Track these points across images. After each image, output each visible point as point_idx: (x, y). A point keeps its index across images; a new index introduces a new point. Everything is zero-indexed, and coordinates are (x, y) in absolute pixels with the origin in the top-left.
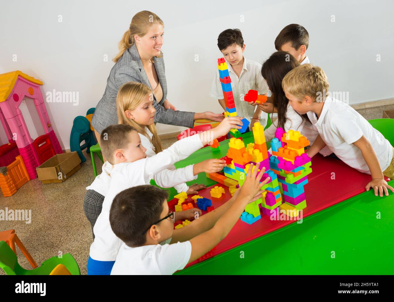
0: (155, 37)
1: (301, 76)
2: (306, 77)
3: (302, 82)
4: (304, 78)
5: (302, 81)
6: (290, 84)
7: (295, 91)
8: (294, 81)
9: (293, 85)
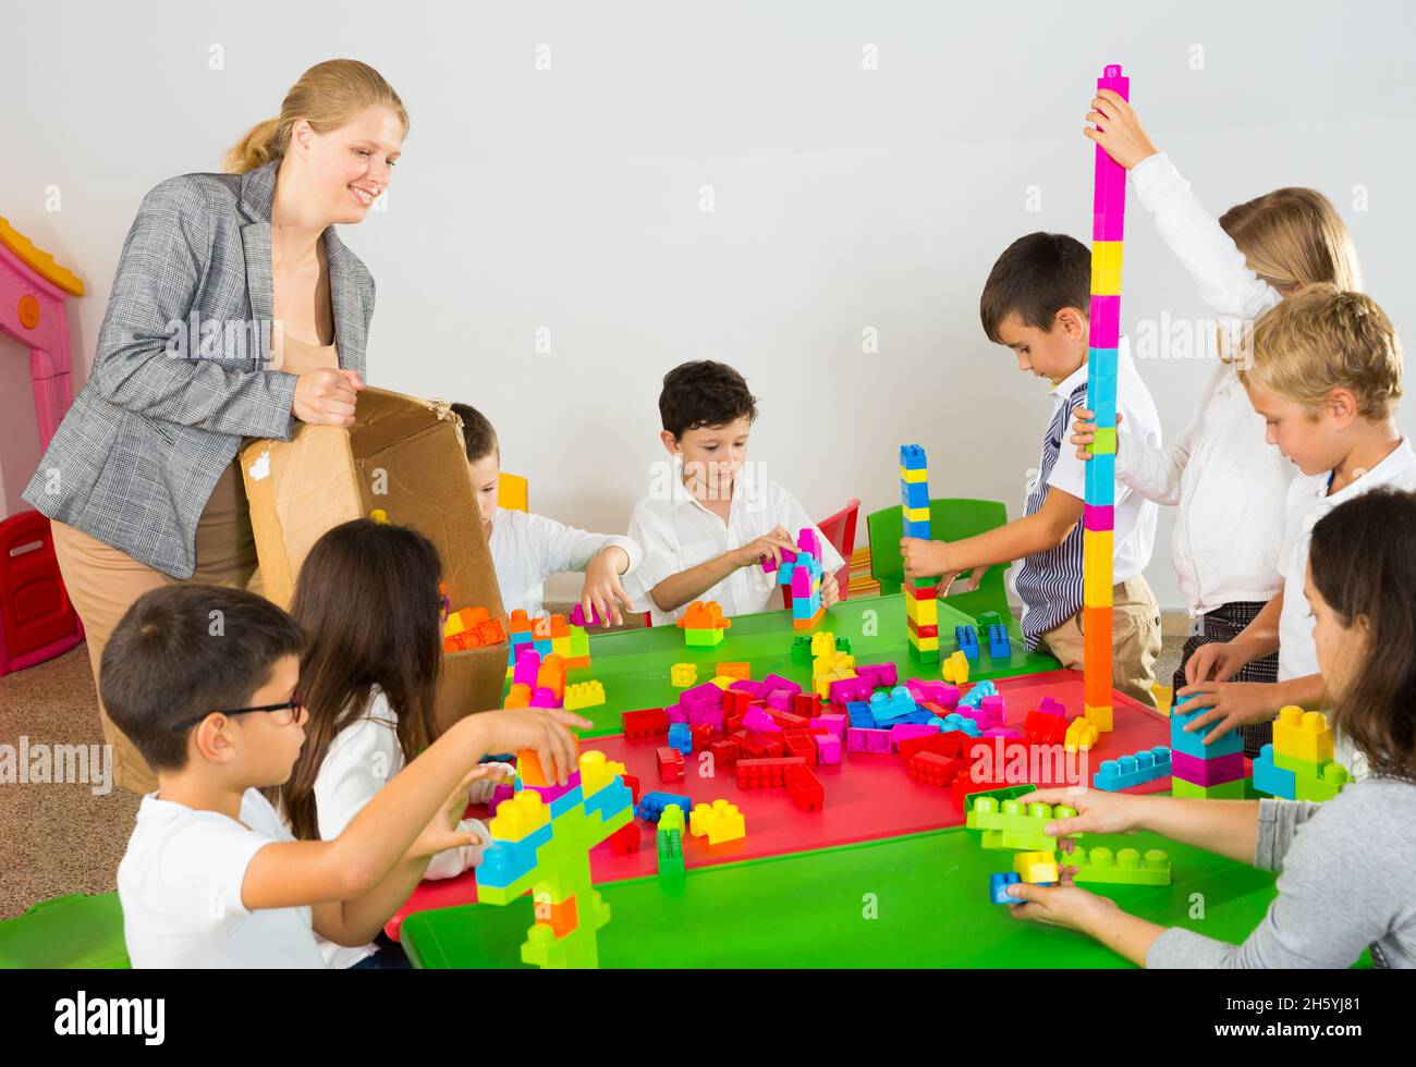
0: (364, 152)
1: (1307, 319)
2: (1327, 321)
3: (1315, 341)
4: (1320, 324)
5: (1311, 337)
6: (1270, 355)
7: (1293, 377)
8: (1283, 340)
9: (1281, 356)
